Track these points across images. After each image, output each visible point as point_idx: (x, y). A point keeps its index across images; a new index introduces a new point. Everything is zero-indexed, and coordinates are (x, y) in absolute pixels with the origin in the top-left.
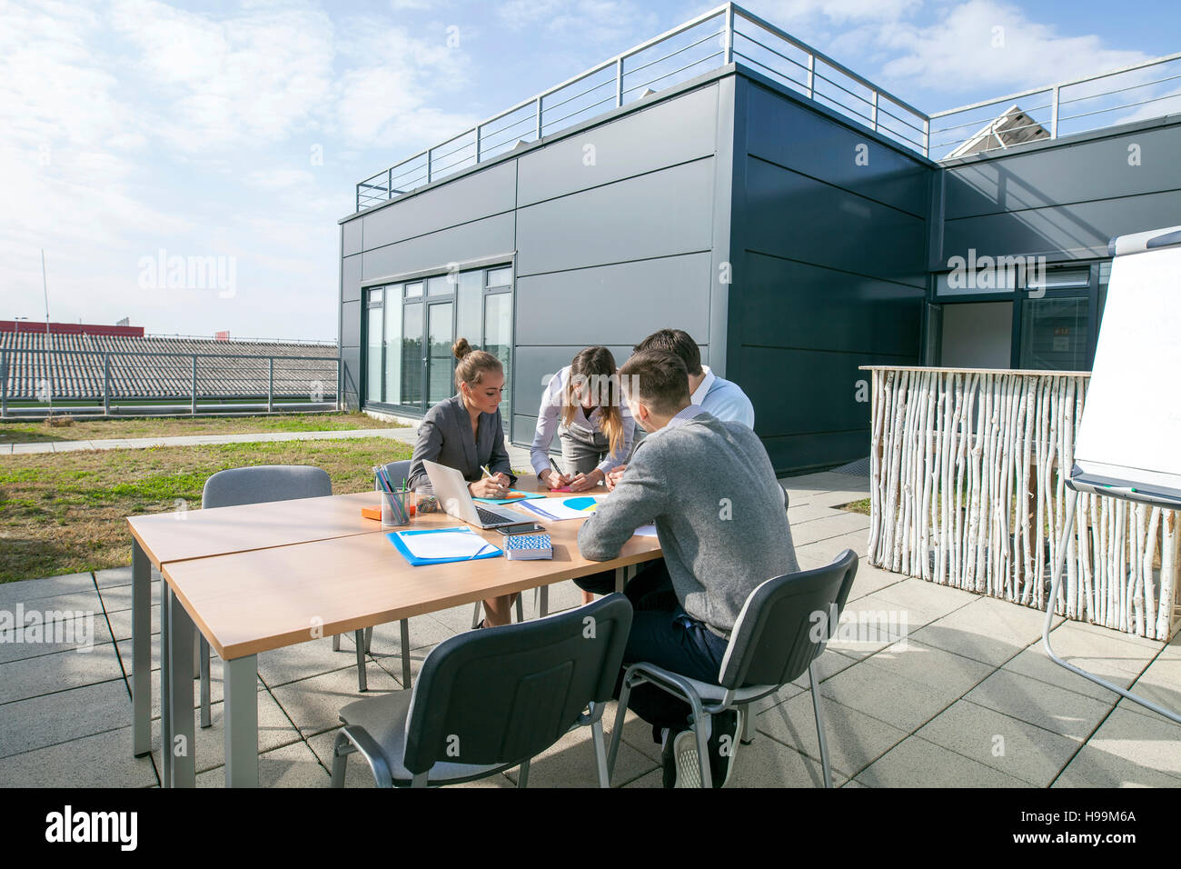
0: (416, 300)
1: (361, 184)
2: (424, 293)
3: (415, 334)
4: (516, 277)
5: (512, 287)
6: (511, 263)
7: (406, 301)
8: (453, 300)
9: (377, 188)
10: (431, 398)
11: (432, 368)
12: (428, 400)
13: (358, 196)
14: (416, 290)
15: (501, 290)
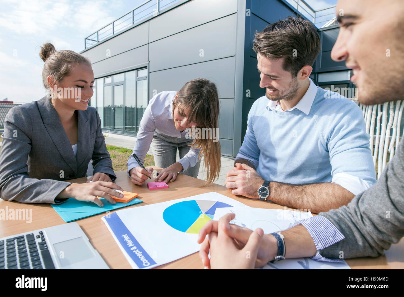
0: (109, 85)
1: (86, 39)
2: (112, 81)
3: (109, 103)
4: (149, 73)
5: (148, 77)
6: (146, 67)
7: (105, 85)
8: (124, 84)
9: (92, 40)
10: (116, 125)
11: (116, 112)
12: (114, 126)
13: (85, 43)
14: (108, 80)
15: (143, 79)
